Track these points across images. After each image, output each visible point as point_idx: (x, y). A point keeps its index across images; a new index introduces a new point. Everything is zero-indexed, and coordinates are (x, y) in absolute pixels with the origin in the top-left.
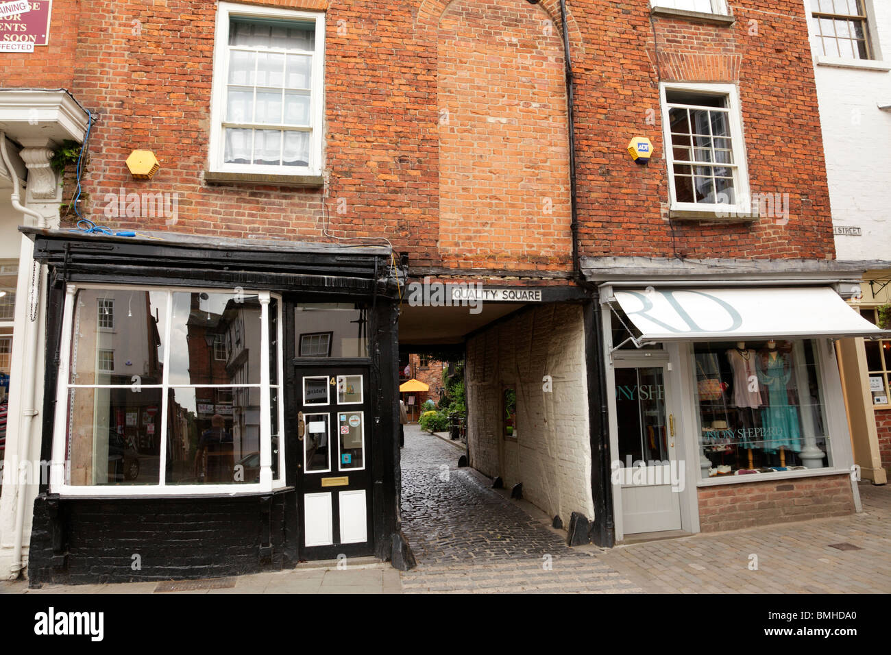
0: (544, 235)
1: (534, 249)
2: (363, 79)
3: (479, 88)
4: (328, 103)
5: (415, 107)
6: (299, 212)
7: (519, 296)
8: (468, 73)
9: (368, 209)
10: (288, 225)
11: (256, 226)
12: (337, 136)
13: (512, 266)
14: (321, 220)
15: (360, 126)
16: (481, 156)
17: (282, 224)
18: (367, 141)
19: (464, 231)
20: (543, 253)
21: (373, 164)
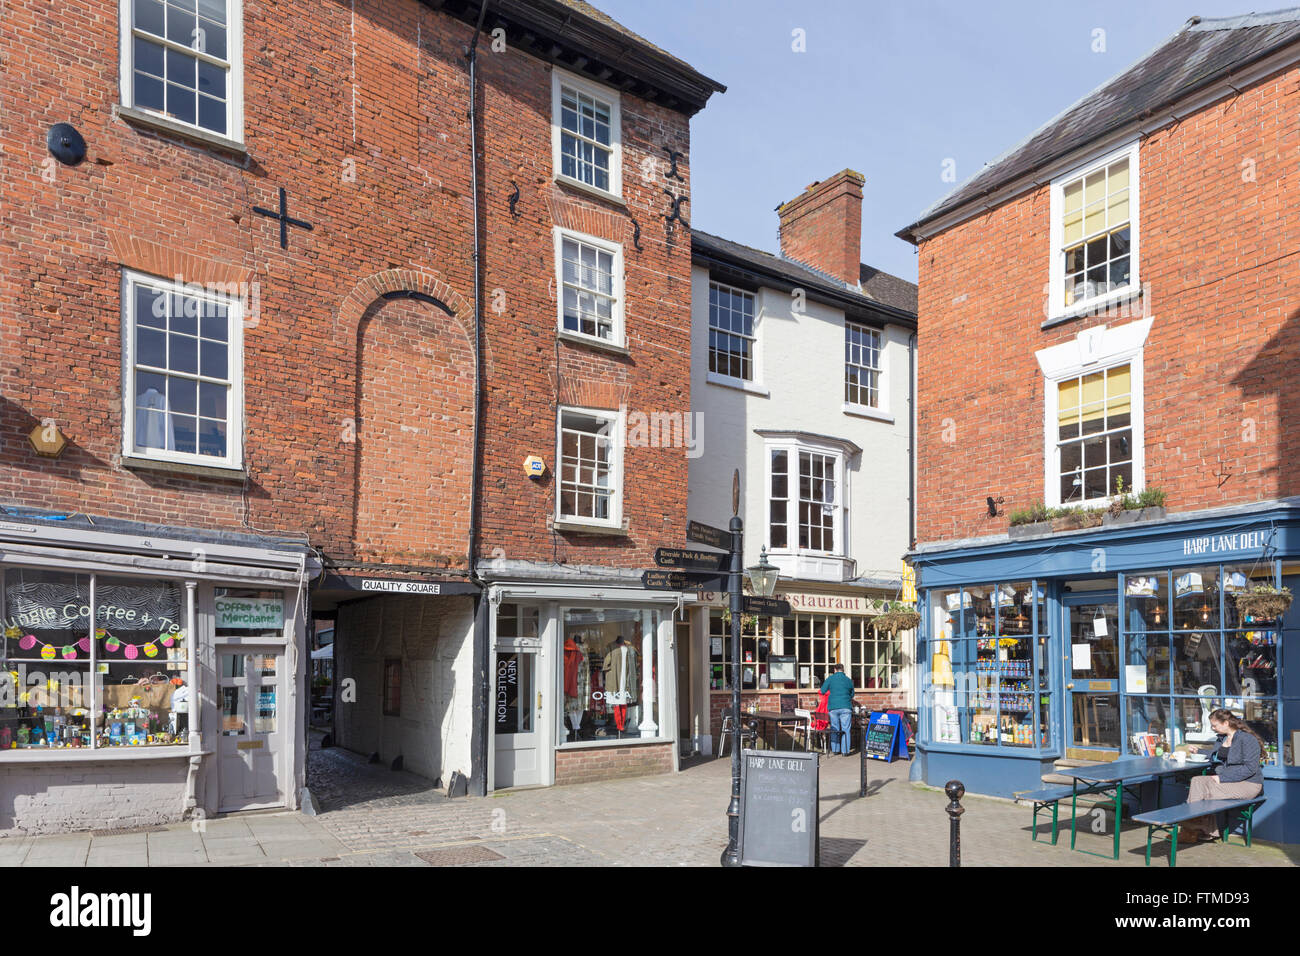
0: (446, 537)
1: (437, 549)
2: (283, 376)
3: (394, 396)
4: (247, 397)
5: (333, 410)
6: (219, 503)
7: (419, 588)
8: (386, 380)
9: (285, 504)
10: (208, 514)
11: (175, 513)
12: (257, 431)
13: (415, 563)
14: (240, 511)
15: (280, 424)
16: (394, 463)
17: (202, 513)
18: (287, 440)
19: (376, 529)
20: (443, 553)
21: (292, 462)
